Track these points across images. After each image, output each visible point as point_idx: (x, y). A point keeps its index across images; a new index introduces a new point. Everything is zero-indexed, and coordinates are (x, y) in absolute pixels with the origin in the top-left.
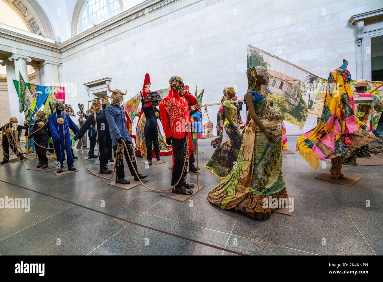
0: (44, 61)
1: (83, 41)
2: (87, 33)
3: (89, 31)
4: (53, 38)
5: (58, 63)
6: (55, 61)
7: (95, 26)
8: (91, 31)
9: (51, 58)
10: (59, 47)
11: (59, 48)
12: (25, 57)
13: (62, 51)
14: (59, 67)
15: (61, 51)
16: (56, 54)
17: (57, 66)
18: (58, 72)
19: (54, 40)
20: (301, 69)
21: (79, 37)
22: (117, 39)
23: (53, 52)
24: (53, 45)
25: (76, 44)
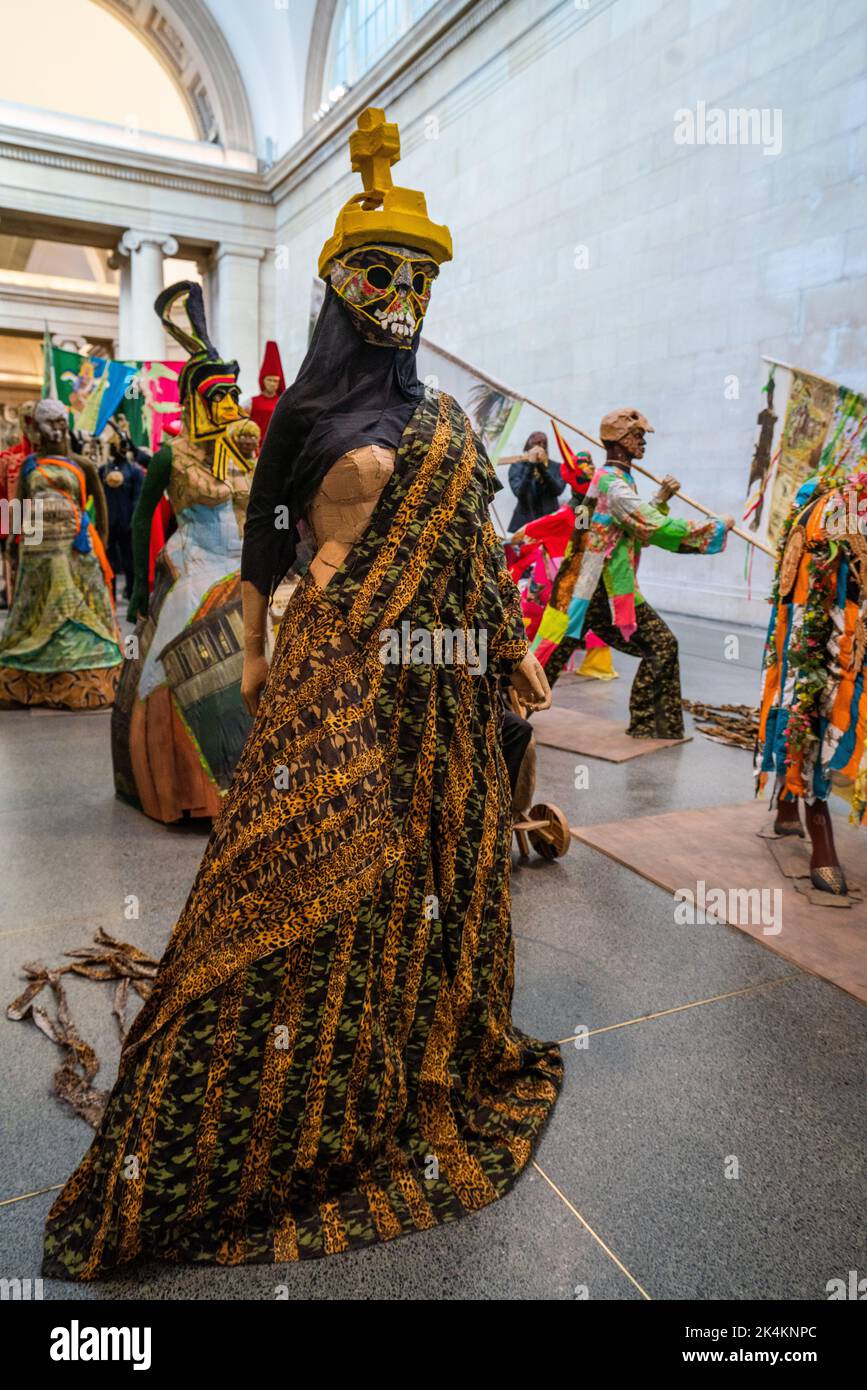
0: (217, 245)
1: (326, 155)
2: (333, 120)
3: (334, 112)
4: (251, 148)
5: (259, 248)
6: (251, 241)
7: (350, 89)
8: (341, 112)
9: (240, 230)
10: (266, 183)
11: (268, 188)
12: (160, 239)
13: (278, 196)
14: (266, 266)
15: (272, 198)
16: (256, 214)
17: (256, 263)
18: (260, 286)
19: (255, 153)
20: (454, 360)
21: (311, 141)
22: (412, 141)
23: (249, 208)
24: (247, 180)
25: (308, 169)
